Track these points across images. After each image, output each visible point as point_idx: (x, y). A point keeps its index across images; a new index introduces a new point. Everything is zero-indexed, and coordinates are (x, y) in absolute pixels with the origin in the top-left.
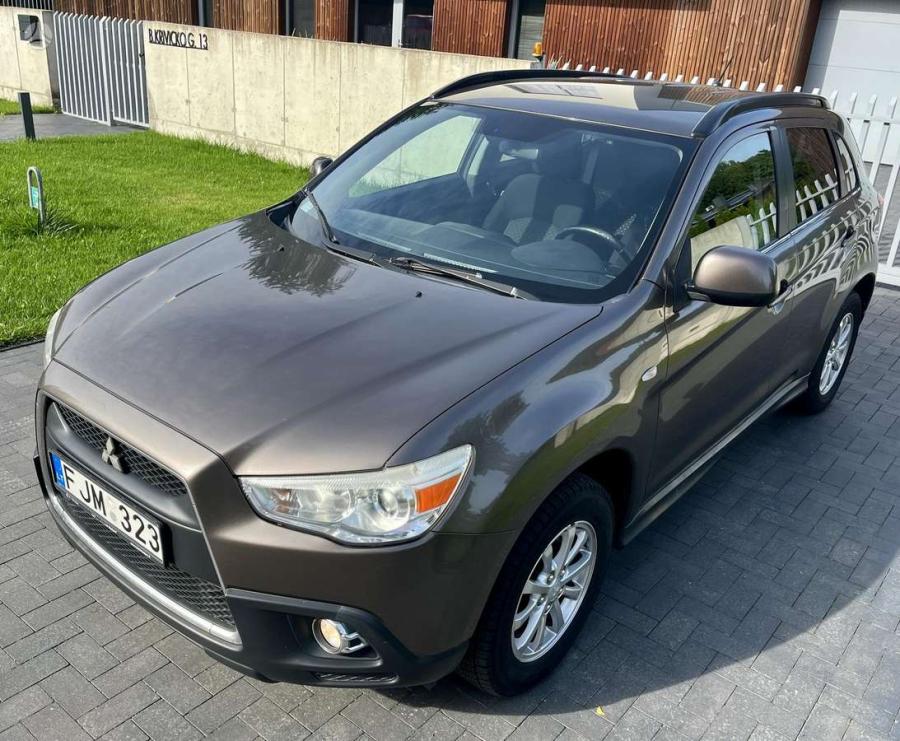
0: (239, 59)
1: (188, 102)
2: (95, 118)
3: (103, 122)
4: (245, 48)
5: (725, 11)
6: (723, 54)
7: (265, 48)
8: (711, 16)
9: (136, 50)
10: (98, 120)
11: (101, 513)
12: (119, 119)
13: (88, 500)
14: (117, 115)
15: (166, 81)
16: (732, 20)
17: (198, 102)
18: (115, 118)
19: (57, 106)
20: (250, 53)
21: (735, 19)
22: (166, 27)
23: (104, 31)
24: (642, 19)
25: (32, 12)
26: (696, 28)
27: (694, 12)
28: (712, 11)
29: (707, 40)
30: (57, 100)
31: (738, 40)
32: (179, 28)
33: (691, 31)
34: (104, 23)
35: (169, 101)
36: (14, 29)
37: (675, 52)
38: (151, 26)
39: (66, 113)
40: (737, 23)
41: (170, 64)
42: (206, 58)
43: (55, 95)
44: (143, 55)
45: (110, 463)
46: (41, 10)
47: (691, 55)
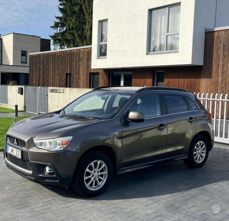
0: (71, 94)
1: (58, 106)
2: (34, 112)
3: (36, 113)
4: (73, 91)
5: (217, 78)
6: (218, 90)
7: (78, 91)
8: (212, 80)
9: (46, 94)
10: (35, 113)
11: (13, 154)
12: (40, 112)
13: (11, 152)
14: (40, 111)
15: (53, 101)
16: (219, 81)
17: (60, 106)
18: (39, 112)
19: (25, 110)
20: (74, 93)
21: (220, 80)
22: (54, 88)
23: (39, 90)
24: (192, 81)
25: (22, 87)
26: (208, 83)
27: (207, 79)
28: (213, 78)
29: (212, 87)
30: (25, 108)
31: (222, 86)
32: (57, 88)
33: (207, 84)
34: (39, 88)
35: (53, 106)
36: (17, 91)
37: (203, 90)
38: (50, 88)
39: (27, 112)
40: (220, 81)
41: (54, 97)
42: (63, 95)
43: (25, 107)
44: (48, 95)
45: (15, 144)
46: (24, 86)
47: (208, 91)
